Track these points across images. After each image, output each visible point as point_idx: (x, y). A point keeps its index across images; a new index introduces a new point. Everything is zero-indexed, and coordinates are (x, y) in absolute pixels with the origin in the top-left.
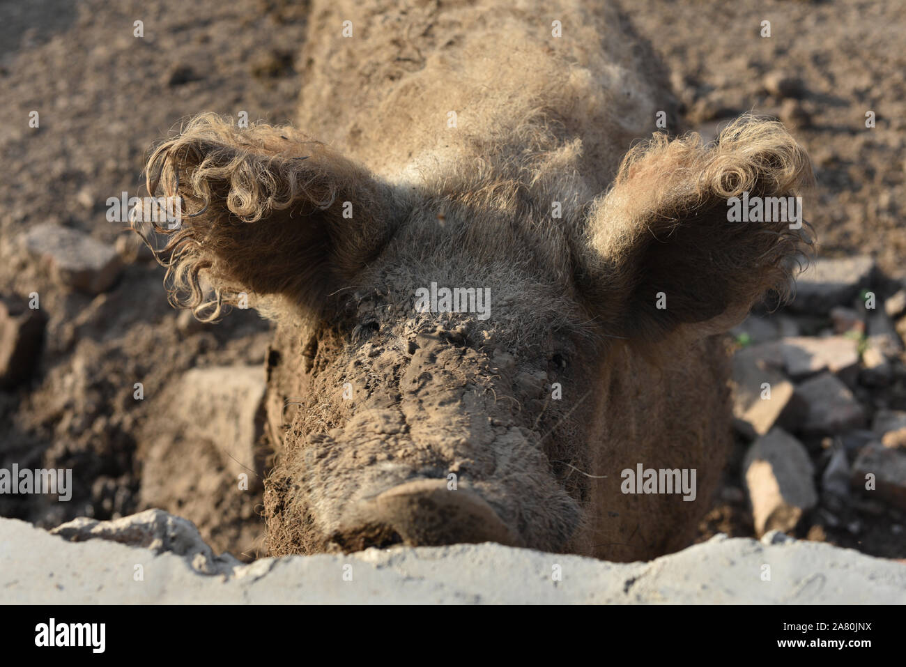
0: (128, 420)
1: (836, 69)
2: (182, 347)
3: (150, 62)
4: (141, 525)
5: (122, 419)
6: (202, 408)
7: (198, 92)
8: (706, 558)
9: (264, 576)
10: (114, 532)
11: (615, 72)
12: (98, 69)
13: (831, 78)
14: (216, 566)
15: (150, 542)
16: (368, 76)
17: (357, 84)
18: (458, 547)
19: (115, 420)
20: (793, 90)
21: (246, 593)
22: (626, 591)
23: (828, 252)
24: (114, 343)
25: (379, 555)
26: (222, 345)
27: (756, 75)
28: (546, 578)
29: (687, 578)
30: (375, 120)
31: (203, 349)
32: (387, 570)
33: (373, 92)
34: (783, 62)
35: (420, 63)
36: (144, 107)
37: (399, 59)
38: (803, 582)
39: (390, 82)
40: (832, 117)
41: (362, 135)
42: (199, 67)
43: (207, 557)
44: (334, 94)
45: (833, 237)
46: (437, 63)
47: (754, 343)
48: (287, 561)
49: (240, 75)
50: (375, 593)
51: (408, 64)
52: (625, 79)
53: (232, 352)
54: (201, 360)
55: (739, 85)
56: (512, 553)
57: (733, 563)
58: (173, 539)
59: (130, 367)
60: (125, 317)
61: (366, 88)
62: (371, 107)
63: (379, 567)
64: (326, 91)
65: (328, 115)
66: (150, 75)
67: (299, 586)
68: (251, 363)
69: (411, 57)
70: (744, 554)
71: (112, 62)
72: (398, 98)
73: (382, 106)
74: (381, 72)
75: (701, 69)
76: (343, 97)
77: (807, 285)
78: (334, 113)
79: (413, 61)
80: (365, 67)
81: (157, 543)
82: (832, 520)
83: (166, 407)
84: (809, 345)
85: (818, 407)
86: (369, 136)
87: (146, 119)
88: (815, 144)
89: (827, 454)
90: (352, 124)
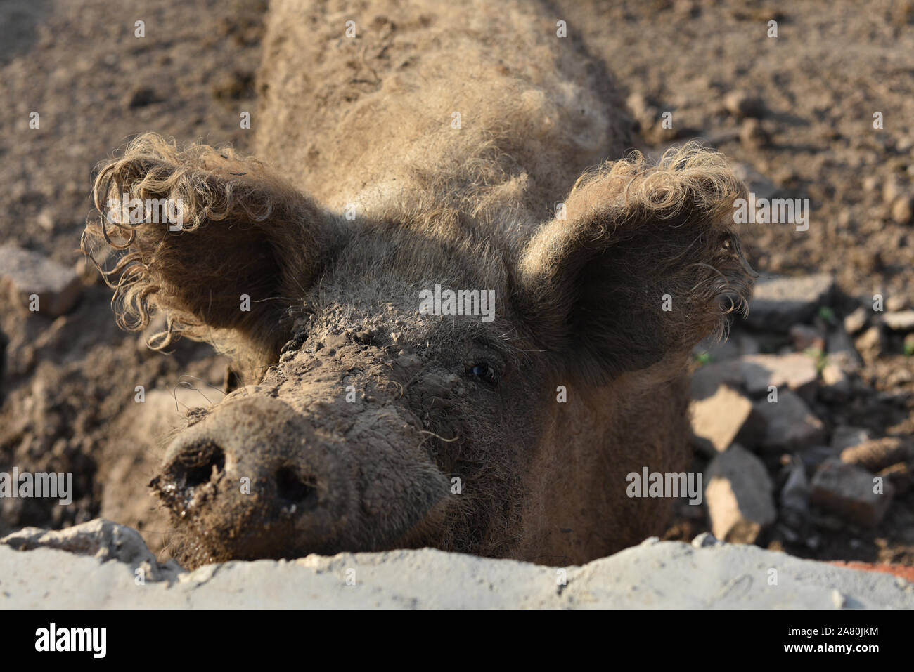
0: (88, 442)
1: (796, 88)
2: (142, 369)
3: (111, 84)
4: (87, 534)
5: (82, 441)
6: (162, 429)
7: (159, 115)
8: (637, 561)
9: (207, 581)
10: (61, 541)
11: (569, 90)
12: (59, 91)
13: (792, 98)
14: (161, 572)
15: (96, 550)
16: (325, 100)
17: (315, 107)
18: (397, 552)
19: (75, 442)
20: (754, 109)
21: (188, 599)
22: (560, 593)
23: (788, 270)
24: (74, 366)
25: (320, 561)
26: (182, 367)
27: (716, 94)
28: (481, 581)
29: (618, 580)
30: (332, 142)
31: (163, 371)
32: (327, 575)
33: (329, 114)
34: (744, 82)
35: (376, 84)
36: (104, 129)
37: (355, 81)
38: (731, 583)
39: (347, 104)
40: (792, 136)
41: (320, 156)
42: (160, 89)
43: (152, 564)
44: (291, 118)
45: (793, 255)
46: (393, 85)
47: (714, 360)
48: (230, 568)
49: (201, 96)
50: (315, 597)
51: (364, 85)
52: (579, 96)
53: (192, 375)
54: (161, 382)
55: (700, 105)
56: (450, 558)
57: (663, 565)
58: (119, 547)
59: (90, 390)
60: (85, 339)
61: (323, 110)
62: (329, 128)
63: (319, 572)
64: (283, 115)
65: (285, 138)
66: (111, 98)
67: (241, 591)
68: (211, 384)
69: (367, 79)
70: (675, 557)
71: (73, 84)
72: (355, 119)
73: (339, 127)
74: (338, 93)
75: (662, 90)
76: (299, 120)
77: (766, 303)
78: (291, 136)
79: (370, 83)
80: (321, 90)
81: (103, 551)
82: (791, 536)
83: (127, 429)
84: (769, 362)
85: (777, 424)
86: (327, 157)
87: (106, 142)
88: (775, 164)
89: (785, 470)
90: (309, 145)
